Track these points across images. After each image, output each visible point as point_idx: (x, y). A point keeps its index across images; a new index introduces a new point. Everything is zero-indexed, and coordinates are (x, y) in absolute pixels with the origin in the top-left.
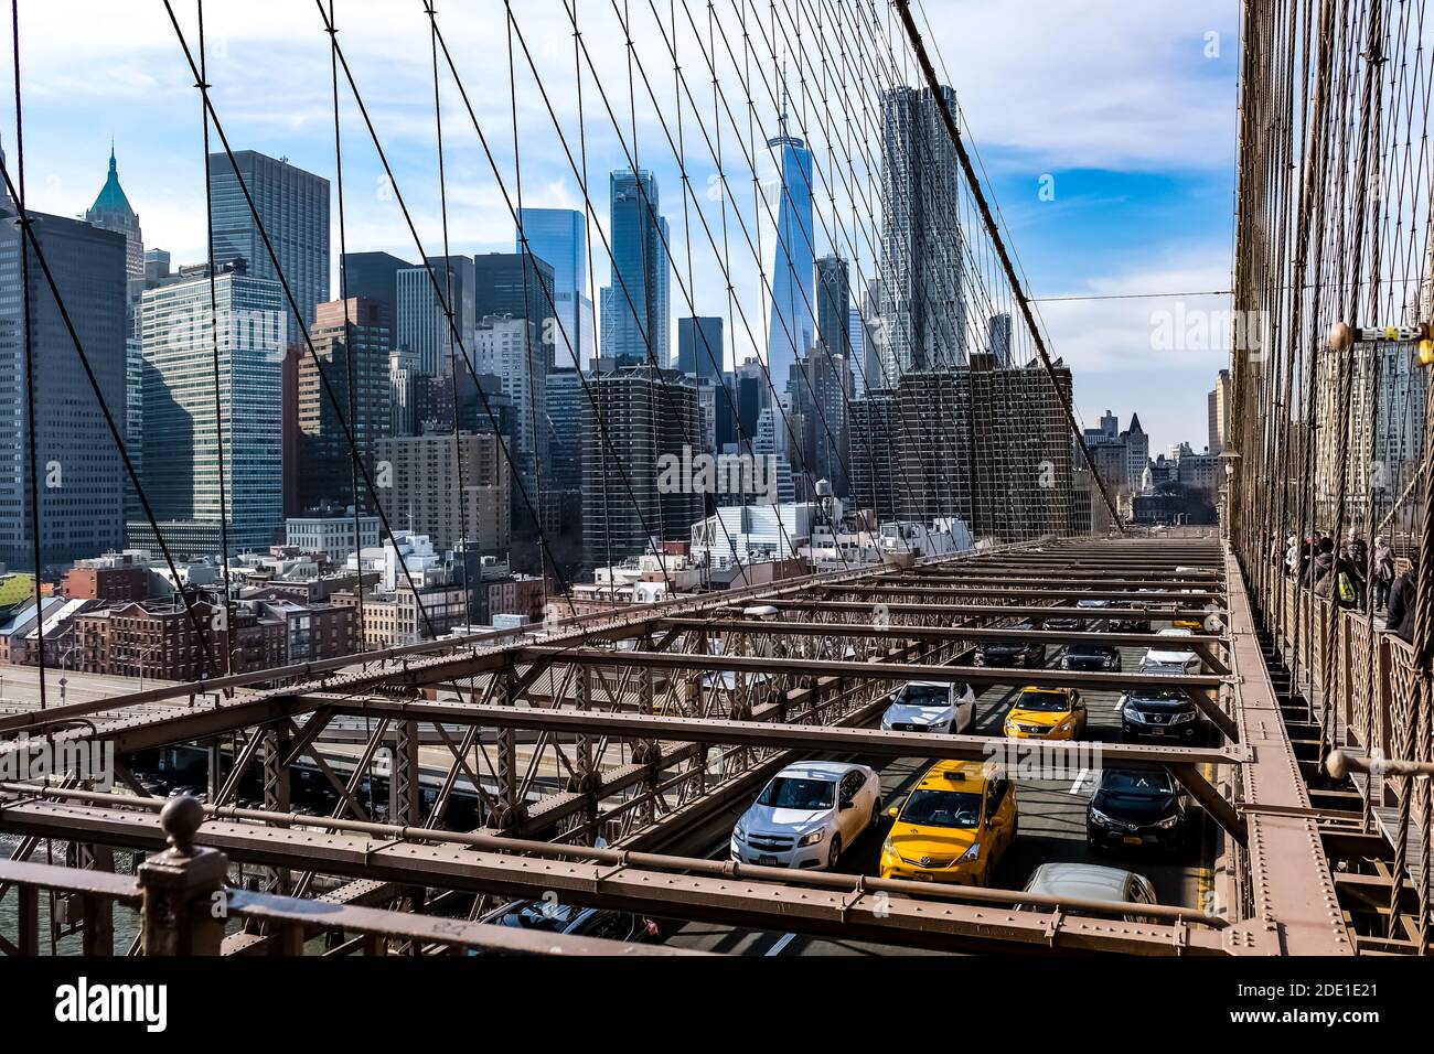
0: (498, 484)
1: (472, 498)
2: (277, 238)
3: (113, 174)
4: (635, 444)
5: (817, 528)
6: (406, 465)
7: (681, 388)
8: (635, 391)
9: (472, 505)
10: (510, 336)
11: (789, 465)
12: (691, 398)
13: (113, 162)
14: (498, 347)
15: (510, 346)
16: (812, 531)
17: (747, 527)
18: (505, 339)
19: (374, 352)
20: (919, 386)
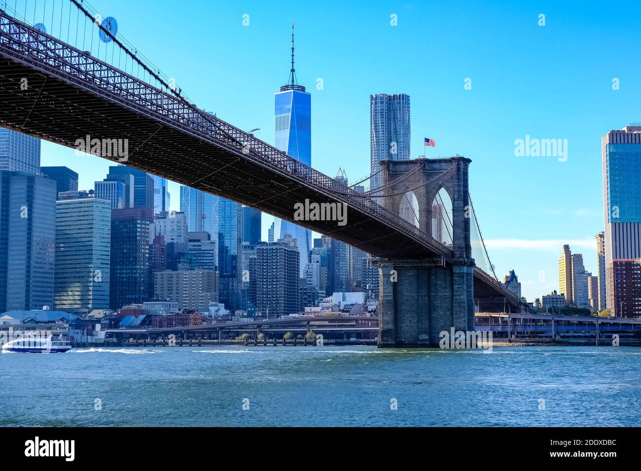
4: (280, 274)
5: (368, 300)
6: (171, 284)
10: (176, 222)
11: (325, 292)
14: (169, 228)
15: (175, 228)
16: (366, 301)
17: (344, 299)
18: (173, 224)
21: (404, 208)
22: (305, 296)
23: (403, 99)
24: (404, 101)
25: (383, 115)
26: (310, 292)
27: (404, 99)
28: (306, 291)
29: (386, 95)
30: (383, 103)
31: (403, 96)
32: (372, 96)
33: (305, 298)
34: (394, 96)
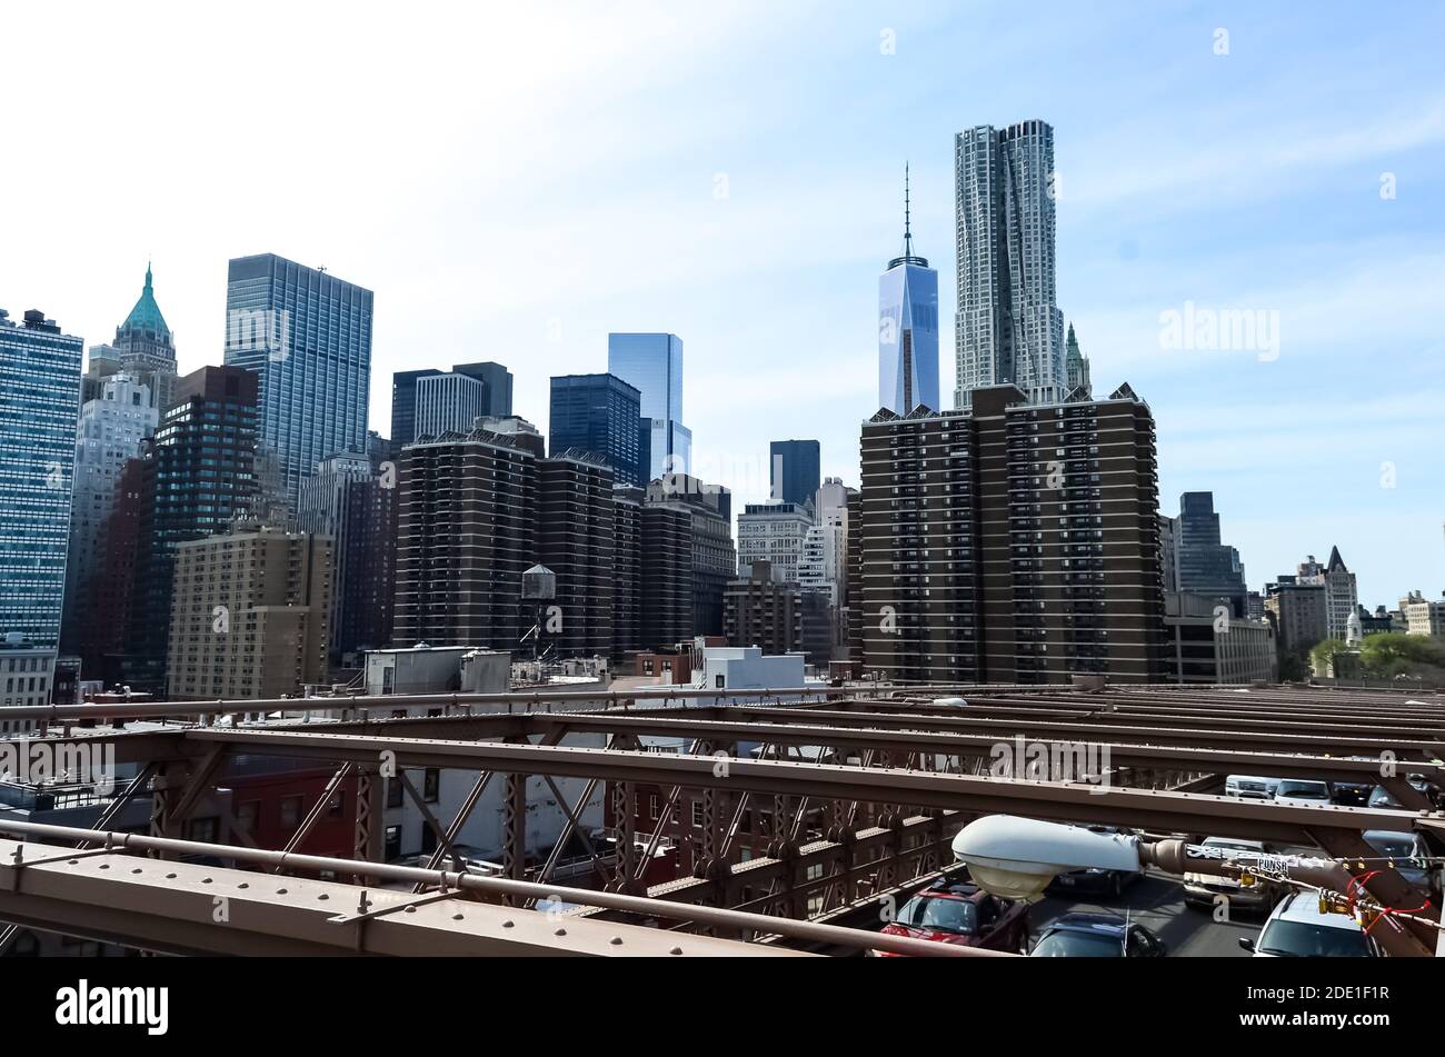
0: (308, 604)
1: (260, 622)
2: (298, 348)
3: (148, 289)
7: (570, 466)
8: (470, 460)
9: (259, 633)
12: (593, 481)
13: (149, 277)
19: (229, 435)
20: (887, 443)
21: (1040, 389)
22: (758, 607)
23: (1034, 132)
24: (1037, 135)
25: (985, 174)
26: (771, 594)
27: (1039, 134)
28: (758, 593)
29: (991, 128)
30: (984, 148)
31: (1034, 123)
32: (958, 136)
33: (757, 611)
34: (1012, 128)
